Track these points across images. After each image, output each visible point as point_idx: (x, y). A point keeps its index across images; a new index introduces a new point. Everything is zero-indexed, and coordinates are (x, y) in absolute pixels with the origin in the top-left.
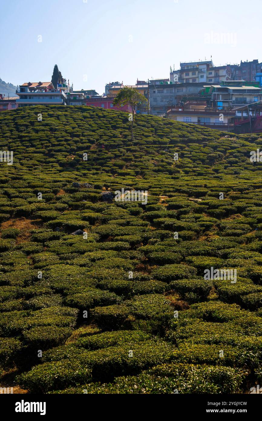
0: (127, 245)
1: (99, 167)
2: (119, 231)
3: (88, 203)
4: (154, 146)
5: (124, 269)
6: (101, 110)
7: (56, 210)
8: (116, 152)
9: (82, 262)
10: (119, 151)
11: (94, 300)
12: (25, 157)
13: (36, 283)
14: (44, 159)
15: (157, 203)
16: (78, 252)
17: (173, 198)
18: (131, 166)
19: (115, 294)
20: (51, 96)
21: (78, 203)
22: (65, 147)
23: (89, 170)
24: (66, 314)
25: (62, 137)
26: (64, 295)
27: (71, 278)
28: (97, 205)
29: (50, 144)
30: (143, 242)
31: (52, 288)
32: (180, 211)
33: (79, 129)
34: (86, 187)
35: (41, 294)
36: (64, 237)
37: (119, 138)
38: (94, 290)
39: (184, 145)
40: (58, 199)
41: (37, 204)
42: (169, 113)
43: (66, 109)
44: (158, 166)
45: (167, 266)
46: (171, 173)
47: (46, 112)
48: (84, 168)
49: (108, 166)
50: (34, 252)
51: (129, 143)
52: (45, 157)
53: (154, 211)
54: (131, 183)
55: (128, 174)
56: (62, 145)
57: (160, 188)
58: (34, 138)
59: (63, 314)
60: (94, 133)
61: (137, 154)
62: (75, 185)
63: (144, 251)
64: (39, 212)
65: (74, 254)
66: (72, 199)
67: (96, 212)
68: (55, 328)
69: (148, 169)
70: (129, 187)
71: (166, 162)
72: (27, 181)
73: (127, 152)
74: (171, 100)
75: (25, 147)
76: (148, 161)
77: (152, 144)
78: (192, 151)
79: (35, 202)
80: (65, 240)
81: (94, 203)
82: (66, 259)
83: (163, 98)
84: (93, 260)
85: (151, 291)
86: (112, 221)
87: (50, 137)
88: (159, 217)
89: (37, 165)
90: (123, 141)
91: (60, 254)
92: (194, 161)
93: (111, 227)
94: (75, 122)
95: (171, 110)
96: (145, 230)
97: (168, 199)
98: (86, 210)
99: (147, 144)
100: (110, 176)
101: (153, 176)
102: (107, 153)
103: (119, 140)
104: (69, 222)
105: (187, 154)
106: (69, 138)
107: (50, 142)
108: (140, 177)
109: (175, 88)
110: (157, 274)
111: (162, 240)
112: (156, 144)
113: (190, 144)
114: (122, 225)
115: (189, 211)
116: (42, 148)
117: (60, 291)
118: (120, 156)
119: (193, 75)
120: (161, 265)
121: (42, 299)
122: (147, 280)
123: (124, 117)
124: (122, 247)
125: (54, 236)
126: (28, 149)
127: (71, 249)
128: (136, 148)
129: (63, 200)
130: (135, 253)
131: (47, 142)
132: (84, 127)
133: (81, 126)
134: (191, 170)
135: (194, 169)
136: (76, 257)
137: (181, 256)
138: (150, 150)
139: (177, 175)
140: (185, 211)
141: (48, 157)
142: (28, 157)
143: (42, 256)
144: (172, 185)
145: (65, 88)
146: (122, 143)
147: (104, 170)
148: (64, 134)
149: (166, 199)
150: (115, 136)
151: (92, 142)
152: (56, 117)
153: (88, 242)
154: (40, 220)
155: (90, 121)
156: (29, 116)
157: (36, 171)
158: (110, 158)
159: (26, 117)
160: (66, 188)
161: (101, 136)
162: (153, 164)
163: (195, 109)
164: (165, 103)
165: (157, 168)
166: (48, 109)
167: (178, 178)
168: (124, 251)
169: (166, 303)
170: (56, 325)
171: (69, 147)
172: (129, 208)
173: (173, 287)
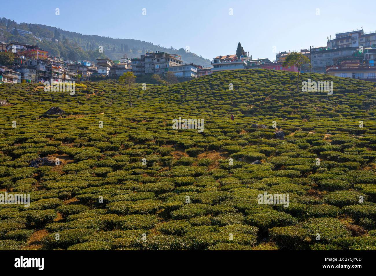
0: (298, 173)
1: (272, 113)
2: (290, 161)
3: (264, 140)
4: (316, 96)
5: (297, 193)
6: (273, 71)
7: (239, 145)
8: (285, 102)
9: (260, 186)
10: (288, 100)
11: (272, 220)
12: (217, 108)
13: (222, 202)
14: (231, 108)
15: (322, 139)
16: (257, 178)
17: (336, 135)
18: (298, 112)
19: (291, 216)
20: (236, 65)
21: (256, 140)
22: (246, 99)
23: (264, 115)
24: (247, 232)
25: (244, 92)
26: (246, 214)
27: (251, 200)
28: (272, 141)
29: (234, 98)
30: (312, 171)
31: (235, 207)
32: (344, 146)
33: (256, 86)
34: (262, 128)
35: (226, 212)
36: (245, 166)
37: (288, 91)
38: (271, 211)
39: (342, 95)
40: (240, 137)
41: (225, 141)
42: (328, 71)
43: (247, 72)
44: (320, 111)
45: (337, 192)
46: (331, 116)
47: (232, 75)
48: (261, 115)
49: (279, 113)
50: (221, 177)
51: (296, 94)
52: (231, 107)
53: (320, 145)
54: (298, 124)
55: (296, 118)
56: (244, 98)
57: (324, 128)
58: (223, 94)
59: (245, 232)
60: (268, 88)
61: (303, 103)
62: (254, 126)
63: (314, 178)
64: (226, 146)
65: (253, 179)
66: (252, 137)
67: (271, 147)
68: (237, 245)
69: (312, 114)
70: (298, 128)
71: (327, 108)
72: (217, 124)
73: (294, 101)
74: (329, 61)
75: (217, 101)
76: (312, 107)
77: (315, 95)
78: (349, 99)
79: (223, 139)
80: (246, 168)
81: (269, 140)
82: (247, 183)
83: (322, 61)
84: (270, 185)
85: (325, 214)
86: (284, 154)
87: (235, 92)
88: (326, 150)
89: (225, 113)
90: (290, 93)
91: (242, 179)
92: (351, 106)
93: (283, 158)
94: (253, 81)
95: (329, 68)
96: (313, 161)
97: (332, 136)
98: (263, 145)
99: (311, 95)
100: (281, 120)
101: (317, 119)
102: (278, 103)
103: (288, 93)
104: (249, 154)
105: (345, 101)
106: (249, 93)
107: (235, 96)
108: (306, 120)
109: (332, 53)
110: (329, 199)
111: (329, 169)
112: (318, 95)
113: (347, 94)
114: (292, 156)
115: (352, 145)
116: (229, 101)
117: (242, 211)
118: (289, 105)
119: (346, 42)
120: (330, 191)
121: (226, 216)
122: (320, 204)
123: (291, 75)
124: (294, 175)
125: (237, 165)
126: (218, 102)
127: (251, 175)
128: (302, 98)
129: (245, 137)
130: (306, 180)
131: (233, 96)
132: (260, 84)
133: (258, 83)
134: (349, 114)
135: (352, 113)
136: (255, 182)
137: (349, 184)
138: (313, 99)
139: (337, 118)
140: (348, 145)
141: (233, 107)
142: (218, 108)
143: (227, 180)
144: (334, 125)
145: (246, 58)
146: (290, 95)
147: (276, 115)
148: (245, 90)
149: (330, 136)
150: (284, 90)
151: (267, 95)
152: (239, 78)
153: (264, 170)
154: (227, 152)
155: (264, 79)
156: (219, 78)
157: (224, 117)
158: (281, 106)
159: (217, 79)
160: (246, 128)
161: (273, 90)
162: (316, 110)
163: (350, 67)
164: (324, 64)
165: (319, 113)
166: (234, 73)
167: (338, 120)
168: (296, 178)
169: (342, 228)
170: (238, 243)
171: (249, 99)
172: (298, 144)
173: (345, 212)
